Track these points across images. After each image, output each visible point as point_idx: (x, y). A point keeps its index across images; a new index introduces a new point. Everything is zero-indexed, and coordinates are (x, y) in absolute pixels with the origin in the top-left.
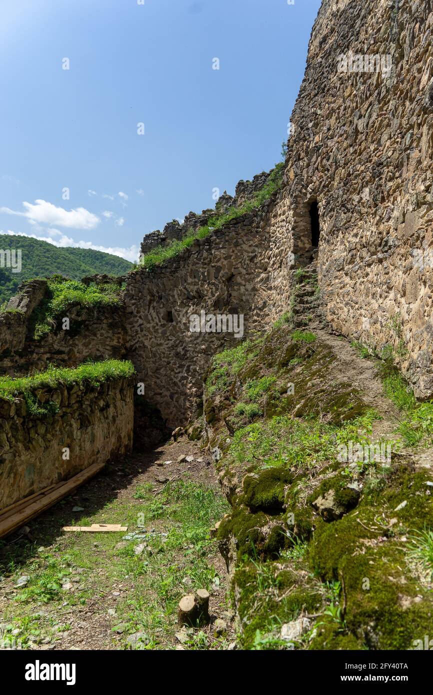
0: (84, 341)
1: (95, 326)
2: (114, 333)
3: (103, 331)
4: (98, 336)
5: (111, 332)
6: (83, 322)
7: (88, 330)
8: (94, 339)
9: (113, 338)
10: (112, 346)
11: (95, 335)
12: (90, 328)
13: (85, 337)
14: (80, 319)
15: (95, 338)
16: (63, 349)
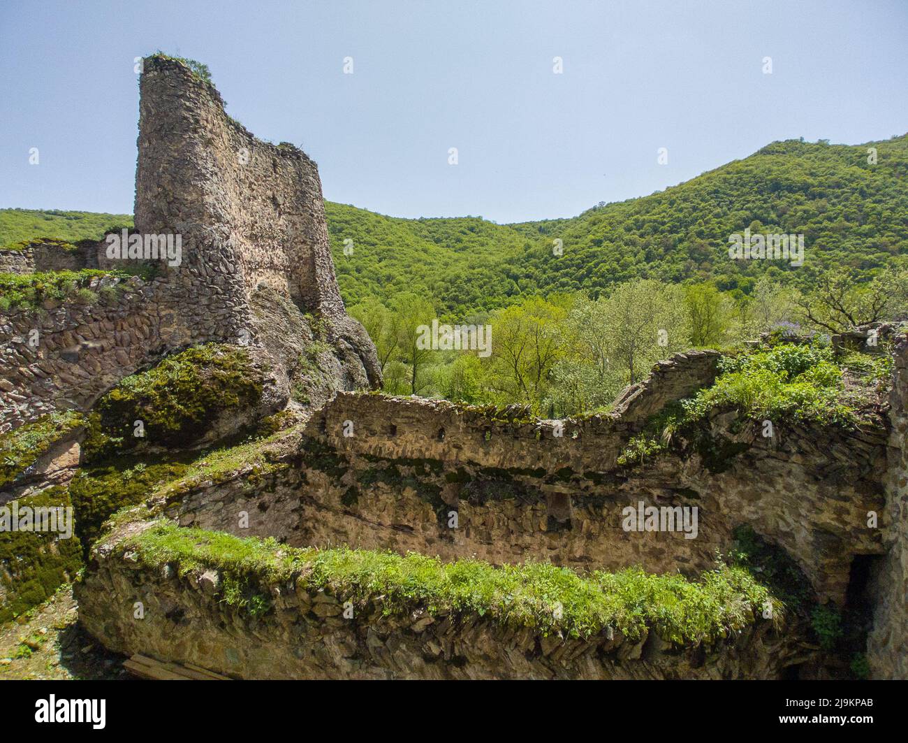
0: (740, 487)
1: (772, 462)
2: (822, 494)
3: (792, 481)
4: (779, 487)
5: (814, 488)
6: (744, 447)
7: (751, 465)
8: (767, 492)
9: (819, 504)
10: (815, 524)
11: (771, 482)
12: (758, 464)
13: (743, 479)
14: (735, 440)
15: (772, 491)
16: (698, 489)
